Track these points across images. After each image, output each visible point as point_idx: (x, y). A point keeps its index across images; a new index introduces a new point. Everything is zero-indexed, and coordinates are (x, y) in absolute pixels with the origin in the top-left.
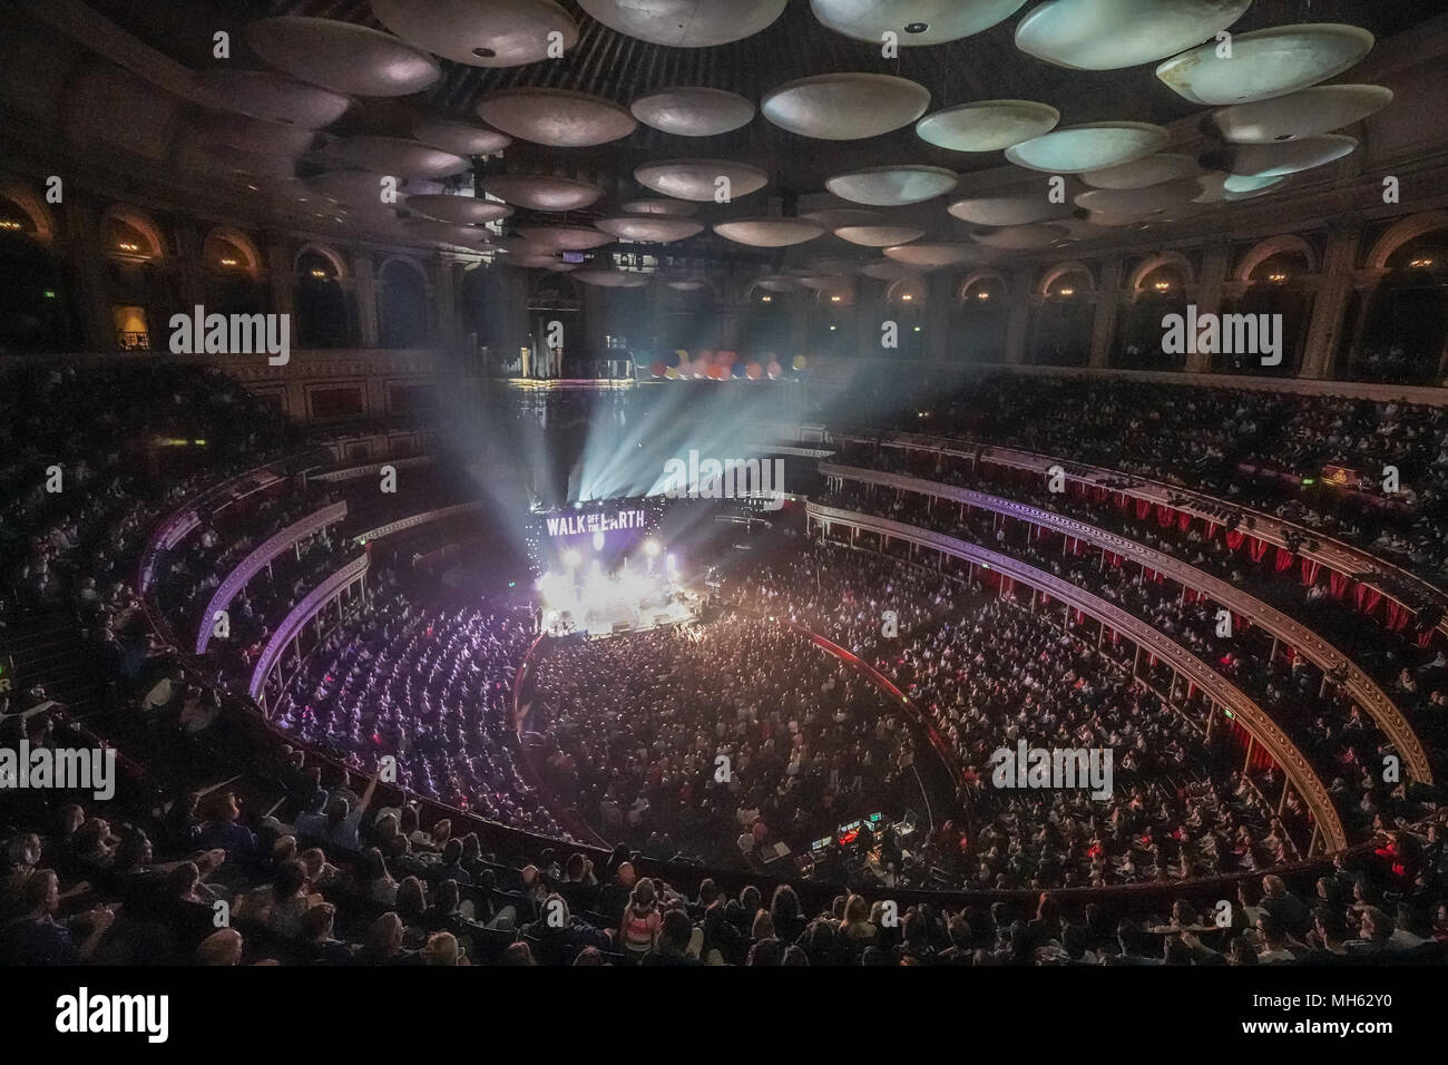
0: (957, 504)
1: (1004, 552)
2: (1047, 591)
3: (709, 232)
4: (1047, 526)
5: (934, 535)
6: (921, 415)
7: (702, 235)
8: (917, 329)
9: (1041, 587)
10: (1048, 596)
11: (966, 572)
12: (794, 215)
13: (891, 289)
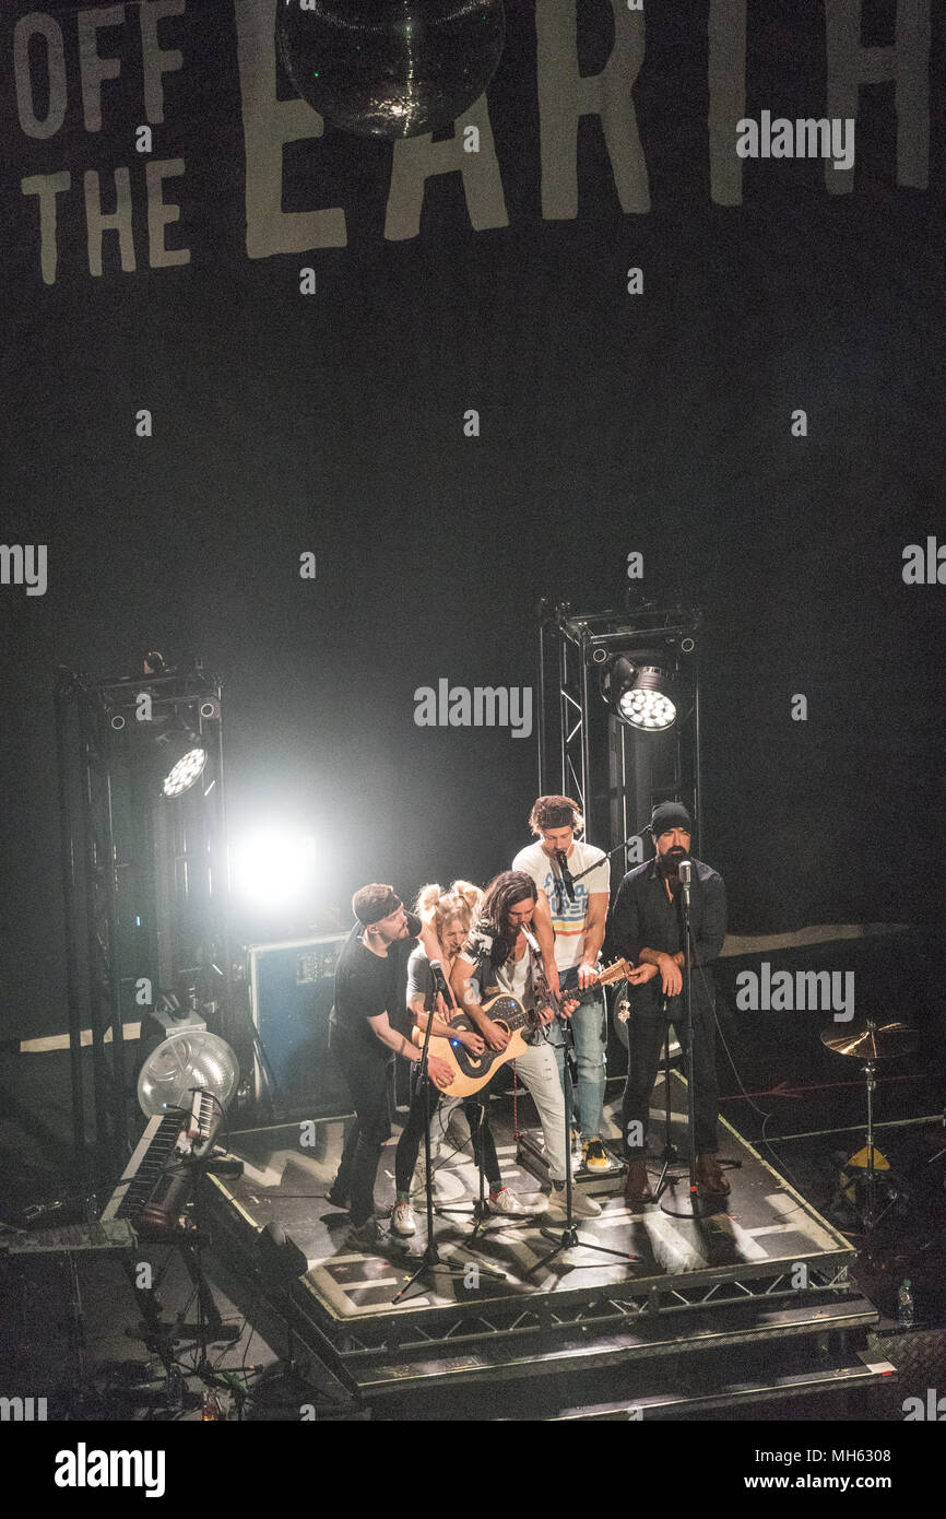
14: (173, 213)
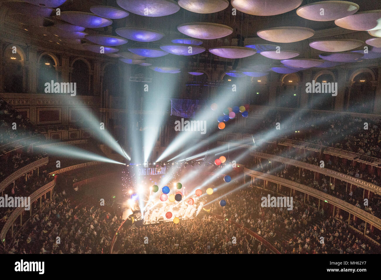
0: (313, 172)
1: (335, 195)
2: (355, 215)
3: (207, 52)
4: (355, 184)
5: (302, 186)
6: (296, 132)
7: (204, 53)
8: (295, 95)
9: (353, 213)
10: (356, 217)
11: (317, 204)
12: (243, 46)
13: (283, 78)
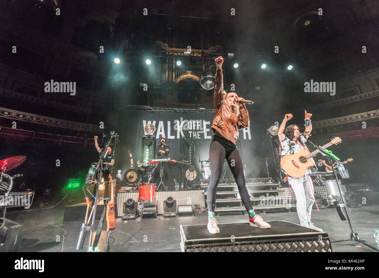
14: (199, 135)
